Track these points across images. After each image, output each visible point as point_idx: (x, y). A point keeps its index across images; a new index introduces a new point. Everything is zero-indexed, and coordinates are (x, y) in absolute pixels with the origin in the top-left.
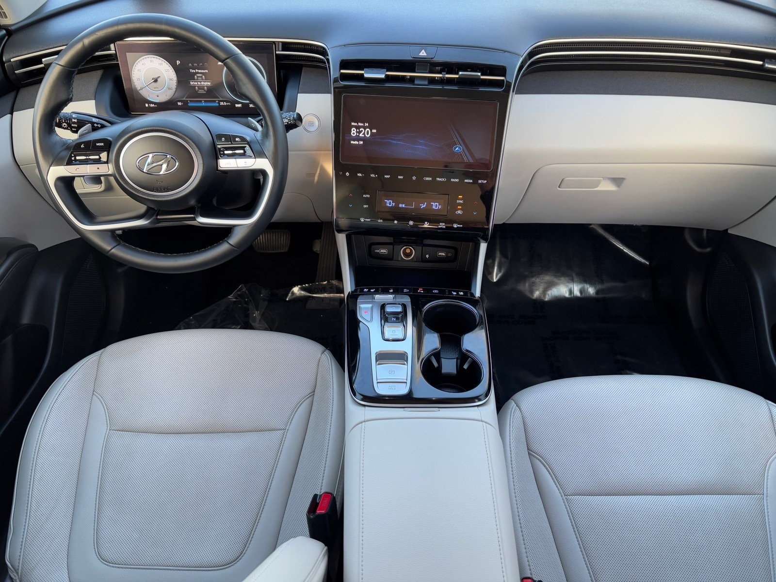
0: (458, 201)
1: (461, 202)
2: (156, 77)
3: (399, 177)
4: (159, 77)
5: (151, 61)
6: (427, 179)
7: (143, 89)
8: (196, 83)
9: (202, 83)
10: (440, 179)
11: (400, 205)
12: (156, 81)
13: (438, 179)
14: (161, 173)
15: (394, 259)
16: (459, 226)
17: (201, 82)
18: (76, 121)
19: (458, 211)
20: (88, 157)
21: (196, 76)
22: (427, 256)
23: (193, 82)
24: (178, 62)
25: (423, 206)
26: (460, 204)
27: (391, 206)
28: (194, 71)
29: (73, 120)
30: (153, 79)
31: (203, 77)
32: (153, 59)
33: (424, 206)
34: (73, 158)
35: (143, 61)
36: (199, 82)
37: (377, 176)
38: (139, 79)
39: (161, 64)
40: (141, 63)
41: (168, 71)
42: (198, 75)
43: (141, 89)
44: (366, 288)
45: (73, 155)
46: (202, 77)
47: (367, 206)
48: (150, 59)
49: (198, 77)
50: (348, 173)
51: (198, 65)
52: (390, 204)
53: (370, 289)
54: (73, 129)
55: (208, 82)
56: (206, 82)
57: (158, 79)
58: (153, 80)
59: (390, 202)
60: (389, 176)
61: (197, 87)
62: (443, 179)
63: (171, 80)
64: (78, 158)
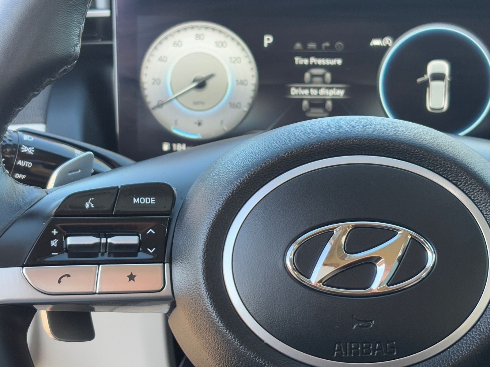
2: (203, 75)
4: (211, 76)
5: (198, 37)
7: (165, 107)
8: (306, 92)
9: (322, 92)
12: (201, 85)
14: (375, 287)
17: (319, 88)
18: (31, 151)
20: (103, 240)
21: (307, 76)
23: (297, 88)
24: (268, 40)
28: (306, 62)
29: (25, 149)
30: (194, 81)
31: (328, 76)
32: (203, 31)
34: (54, 243)
35: (178, 37)
36: (314, 88)
38: (157, 81)
39: (222, 44)
40: (171, 40)
41: (236, 60)
42: (315, 71)
43: (160, 105)
45: (55, 232)
46: (323, 76)
48: (196, 31)
49: (313, 76)
51: (319, 47)
54: (18, 176)
55: (338, 88)
56: (332, 88)
57: (210, 83)
58: (195, 84)
61: (305, 103)
63: (242, 83)
64: (71, 241)
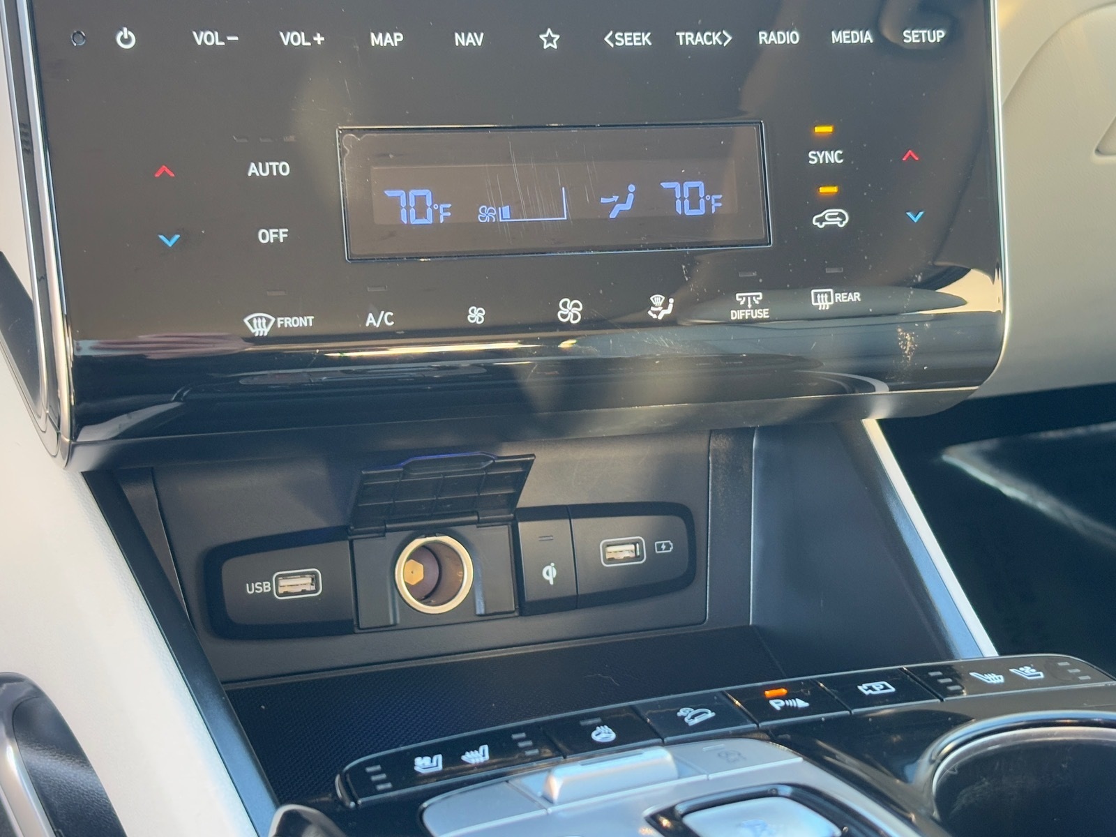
0: (815, 157)
1: (833, 157)
3: (460, 39)
6: (626, 39)
10: (701, 39)
11: (486, 214)
13: (687, 38)
15: (363, 624)
16: (841, 297)
19: (828, 213)
22: (550, 574)
25: (621, 206)
26: (826, 173)
27: (429, 220)
33: (628, 206)
37: (319, 39)
44: (429, 752)
47: (282, 234)
50: (126, 32)
52: (421, 213)
53: (452, 754)
59: (420, 201)
60: (399, 37)
62: (716, 38)
